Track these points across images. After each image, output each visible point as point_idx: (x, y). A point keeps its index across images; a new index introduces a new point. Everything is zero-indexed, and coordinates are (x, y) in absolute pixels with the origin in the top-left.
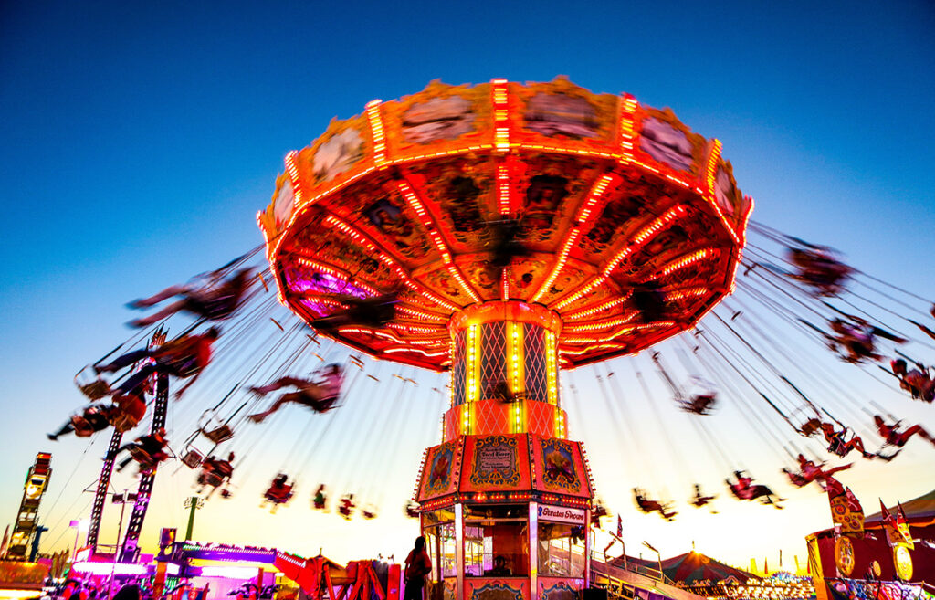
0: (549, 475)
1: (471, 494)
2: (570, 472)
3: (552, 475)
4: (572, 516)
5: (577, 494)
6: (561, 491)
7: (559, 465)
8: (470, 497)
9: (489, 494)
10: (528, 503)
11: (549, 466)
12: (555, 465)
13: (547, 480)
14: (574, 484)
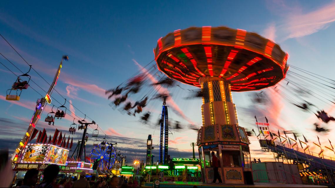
0: (224, 136)
1: (205, 143)
2: (232, 134)
3: (225, 136)
4: (234, 148)
5: (235, 141)
6: (229, 140)
7: (228, 132)
8: (204, 144)
9: (208, 143)
10: (218, 145)
11: (224, 133)
12: (226, 133)
13: (223, 138)
14: (234, 138)
